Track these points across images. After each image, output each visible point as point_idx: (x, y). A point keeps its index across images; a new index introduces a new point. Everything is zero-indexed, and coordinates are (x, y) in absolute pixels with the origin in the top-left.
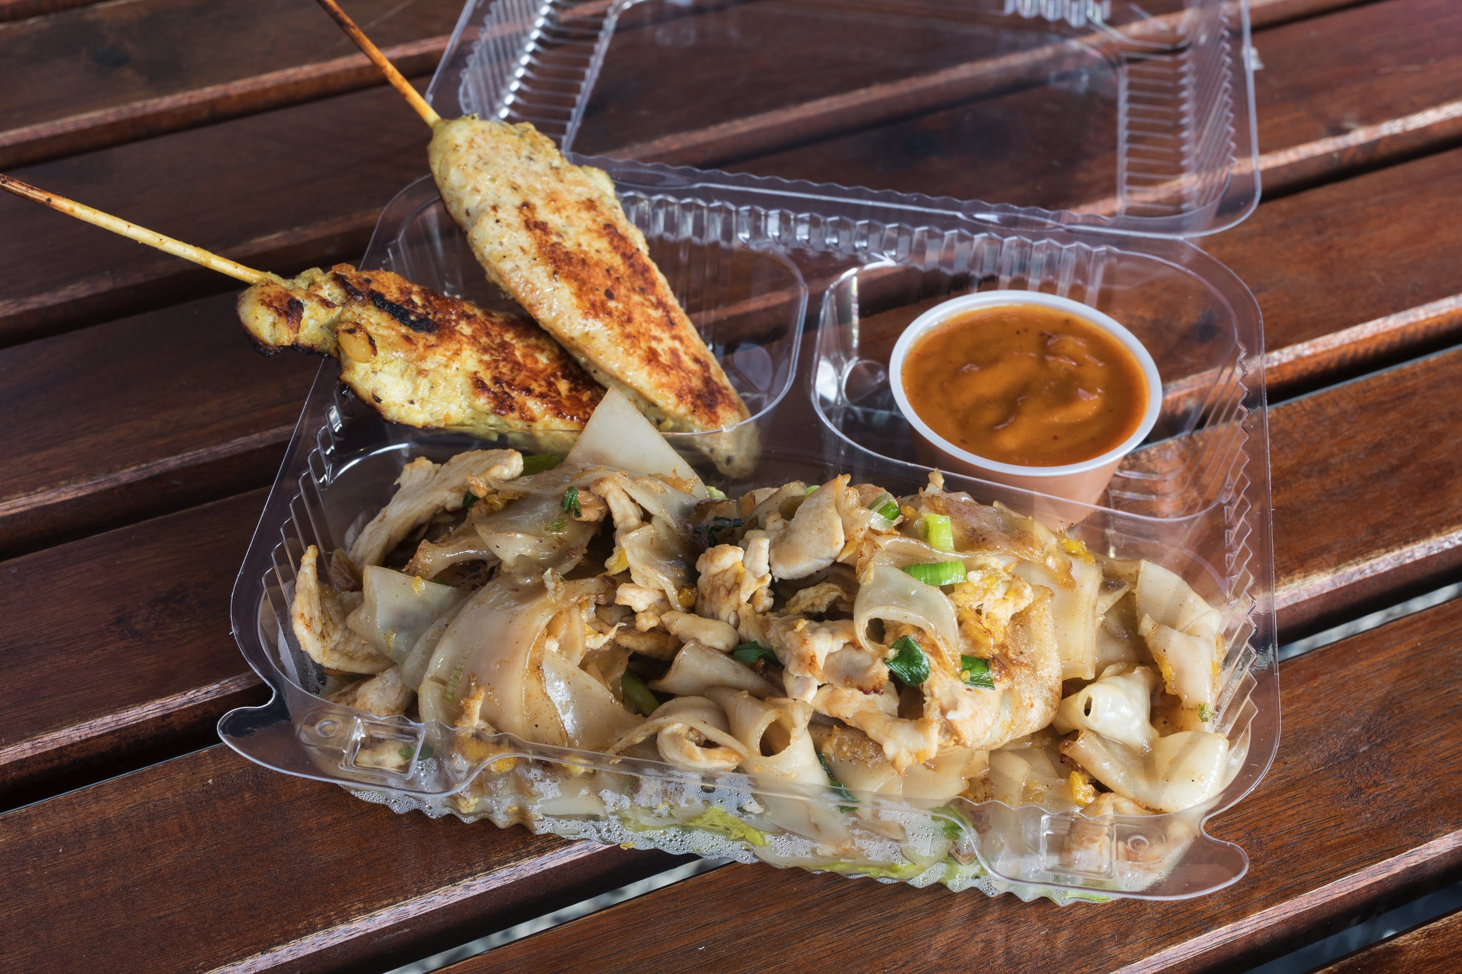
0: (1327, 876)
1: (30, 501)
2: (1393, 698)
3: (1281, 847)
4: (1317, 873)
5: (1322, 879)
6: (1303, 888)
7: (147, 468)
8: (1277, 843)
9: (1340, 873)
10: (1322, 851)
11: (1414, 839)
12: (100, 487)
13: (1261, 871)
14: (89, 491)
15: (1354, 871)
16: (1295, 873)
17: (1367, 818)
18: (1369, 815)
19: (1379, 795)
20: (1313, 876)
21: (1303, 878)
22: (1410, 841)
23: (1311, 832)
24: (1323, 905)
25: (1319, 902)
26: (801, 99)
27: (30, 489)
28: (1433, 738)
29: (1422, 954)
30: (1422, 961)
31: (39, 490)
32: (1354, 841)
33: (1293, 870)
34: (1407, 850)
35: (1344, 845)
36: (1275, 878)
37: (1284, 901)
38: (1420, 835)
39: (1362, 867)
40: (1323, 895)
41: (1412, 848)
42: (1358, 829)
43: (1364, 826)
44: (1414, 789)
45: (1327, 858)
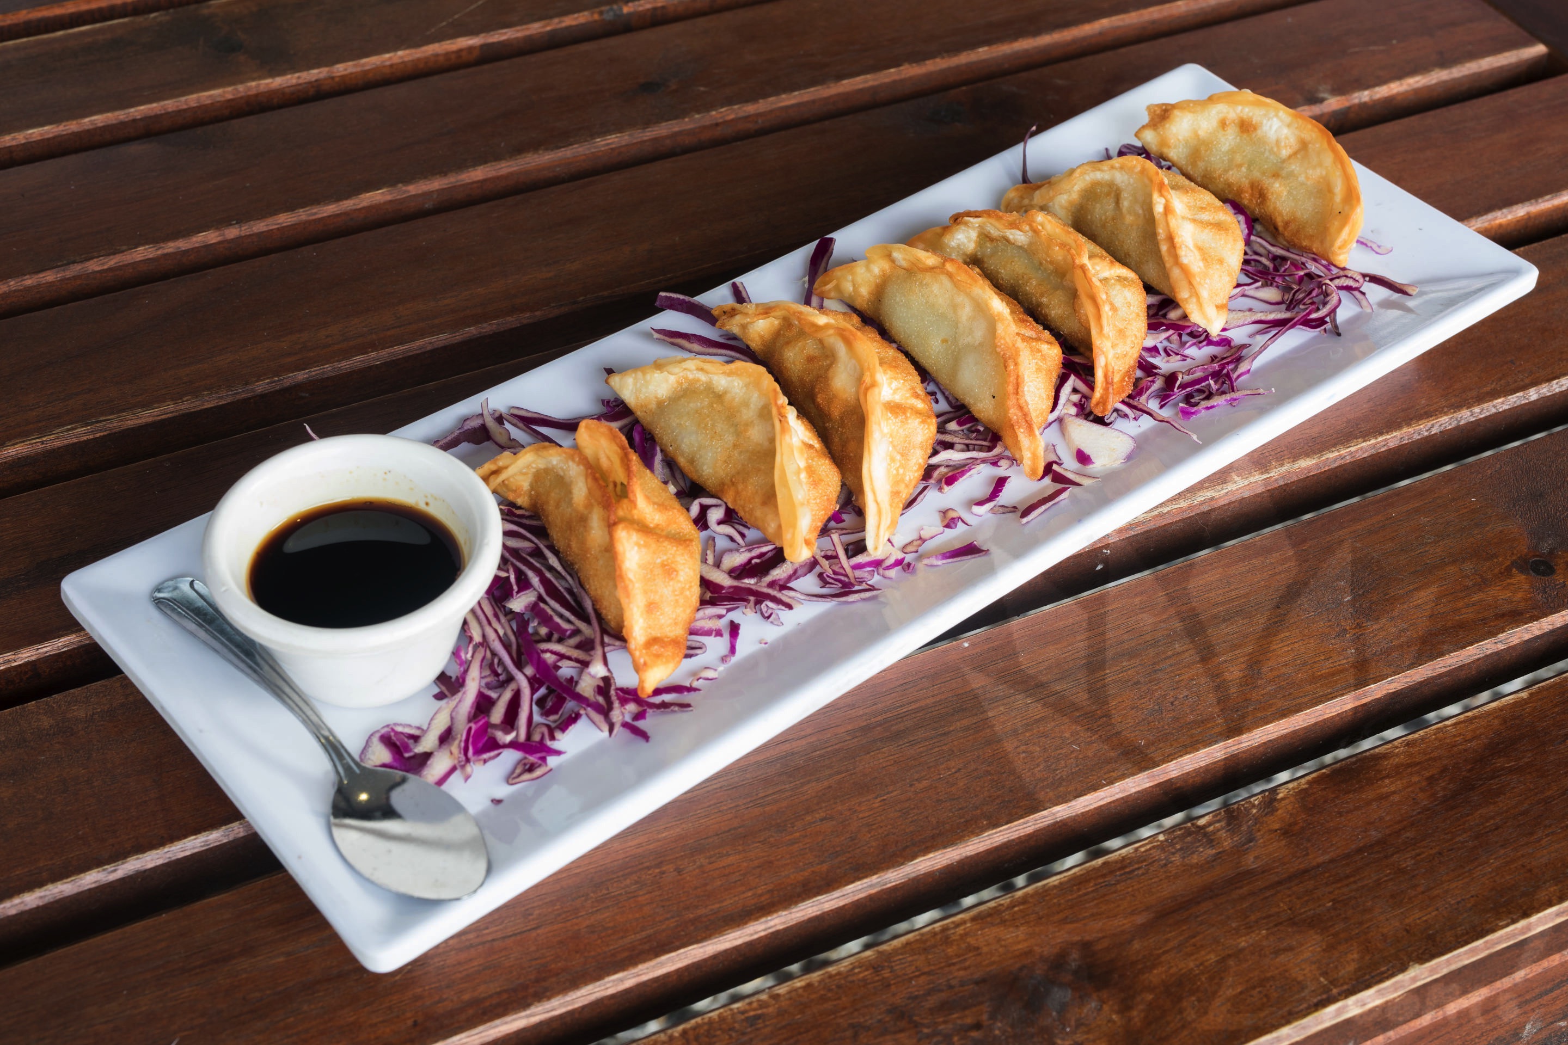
0: (1319, 699)
1: (178, 408)
2: (1372, 558)
3: (1278, 676)
4: (1310, 697)
5: (1314, 701)
6: (1298, 709)
7: (279, 381)
8: (1275, 673)
9: (1330, 696)
10: (1314, 679)
11: (1393, 669)
12: (238, 397)
13: (1262, 695)
14: (229, 400)
15: (1342, 695)
16: (1291, 697)
17: (1352, 653)
18: (1353, 651)
19: (1362, 635)
20: (1306, 699)
21: (1298, 701)
22: (1389, 671)
23: (1305, 664)
24: (1316, 724)
25: (1313, 721)
26: (840, 77)
27: (176, 398)
28: (1407, 589)
29: (1402, 759)
30: (1402, 765)
31: (185, 399)
32: (1341, 671)
33: (1290, 694)
34: (1387, 678)
35: (1333, 674)
36: (1274, 701)
37: (1282, 719)
38: (1398, 666)
39: (1349, 692)
40: (1316, 714)
41: (1391, 676)
42: (1345, 661)
43: (1350, 660)
44: (1393, 630)
45: (1318, 685)
